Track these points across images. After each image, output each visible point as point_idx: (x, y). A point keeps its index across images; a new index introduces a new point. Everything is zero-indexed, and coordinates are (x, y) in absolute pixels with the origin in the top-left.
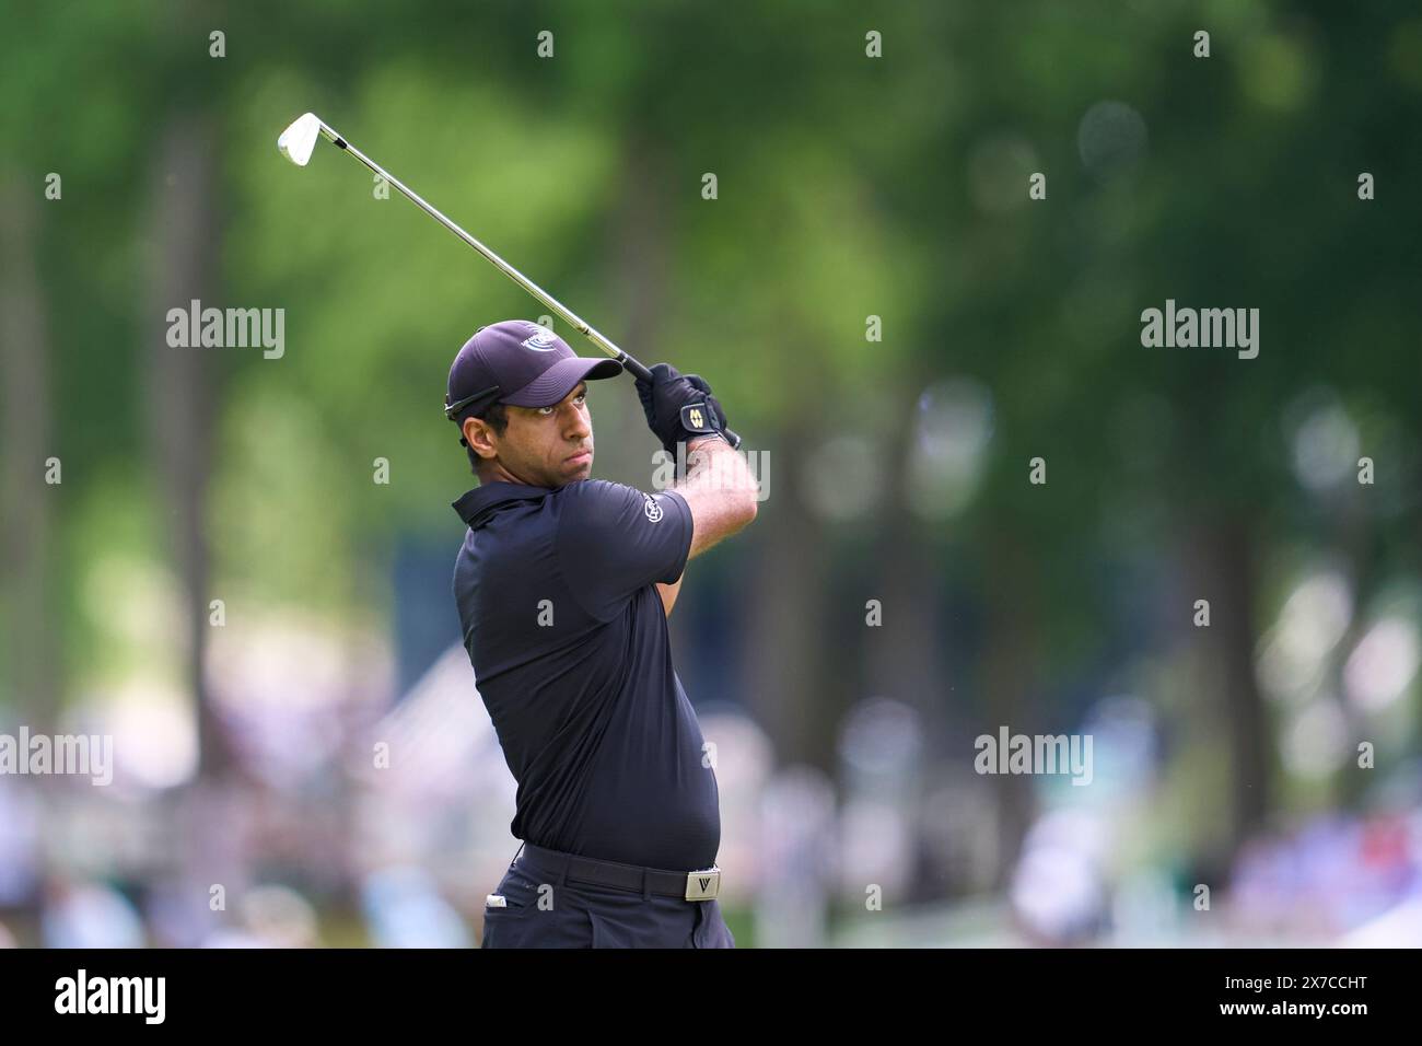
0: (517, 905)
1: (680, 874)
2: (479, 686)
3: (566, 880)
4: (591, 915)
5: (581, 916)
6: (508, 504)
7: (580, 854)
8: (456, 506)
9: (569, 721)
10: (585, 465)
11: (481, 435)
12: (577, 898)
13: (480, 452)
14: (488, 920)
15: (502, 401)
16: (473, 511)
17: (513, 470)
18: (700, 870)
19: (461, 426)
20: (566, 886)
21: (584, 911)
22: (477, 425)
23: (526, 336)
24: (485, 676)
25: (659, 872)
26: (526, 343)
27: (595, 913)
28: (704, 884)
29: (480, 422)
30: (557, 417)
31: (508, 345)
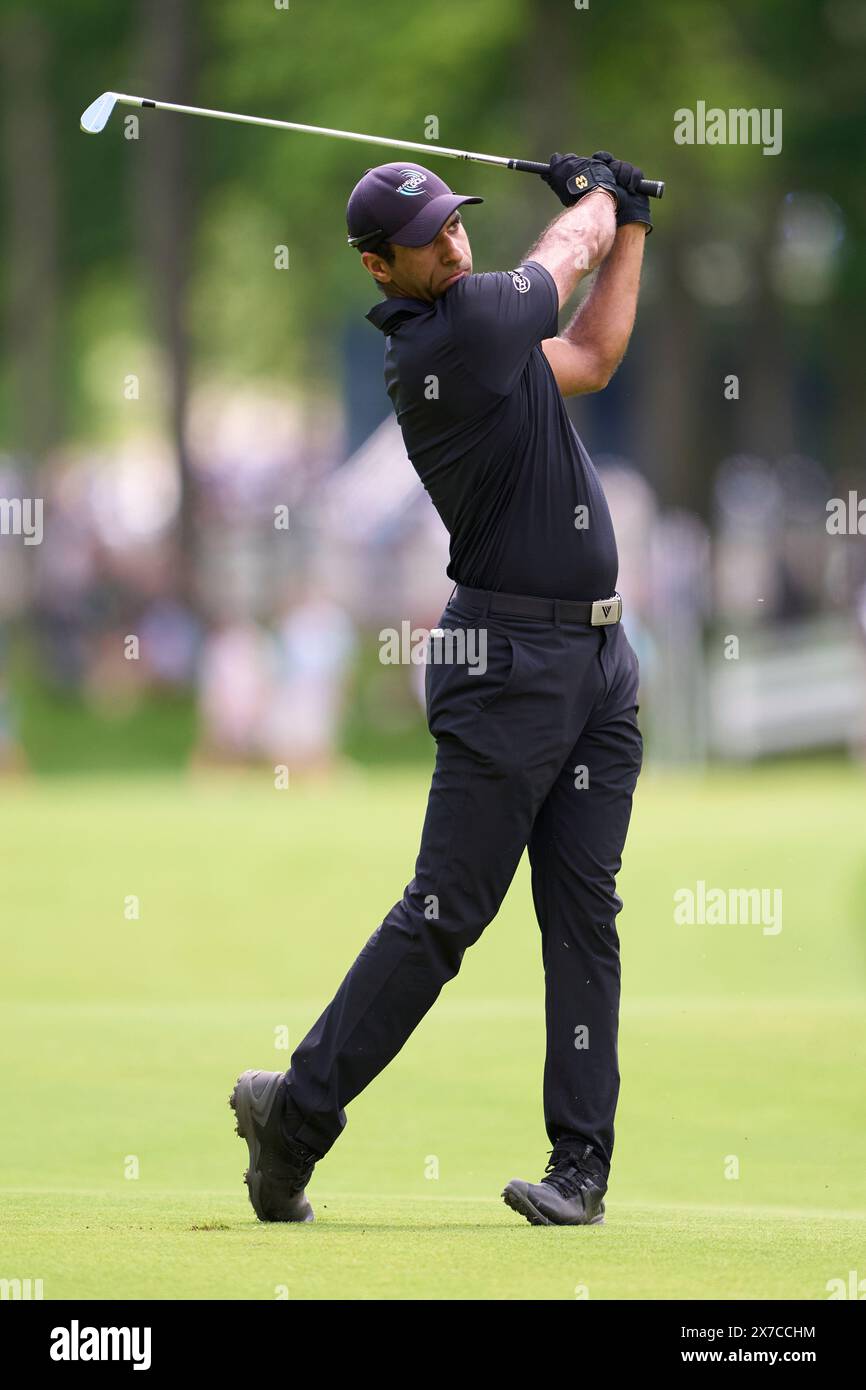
1: (585, 604)
3: (489, 613)
4: (511, 640)
5: (502, 642)
7: (500, 591)
8: (369, 317)
9: (483, 483)
11: (377, 265)
12: (499, 627)
13: (378, 279)
18: (603, 599)
20: (488, 617)
21: (505, 638)
22: (372, 258)
23: (400, 183)
25: (567, 603)
26: (399, 189)
27: (515, 639)
28: (606, 611)
29: (373, 256)
30: (435, 245)
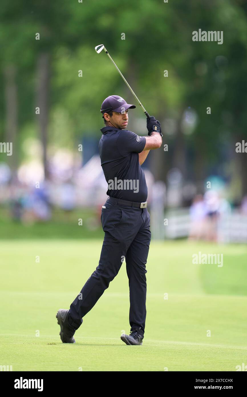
0: (108, 208)
1: (139, 203)
2: (102, 165)
3: (117, 203)
5: (120, 211)
6: (111, 131)
7: (120, 199)
8: (101, 130)
10: (126, 125)
11: (107, 117)
12: (119, 207)
13: (106, 120)
14: (102, 211)
15: (112, 110)
16: (104, 131)
17: (112, 124)
18: (143, 202)
19: (103, 114)
21: (121, 210)
22: (107, 115)
23: (118, 99)
24: (103, 163)
25: (135, 203)
26: (118, 100)
27: (123, 210)
28: (144, 205)
29: (107, 114)
31: (115, 100)
